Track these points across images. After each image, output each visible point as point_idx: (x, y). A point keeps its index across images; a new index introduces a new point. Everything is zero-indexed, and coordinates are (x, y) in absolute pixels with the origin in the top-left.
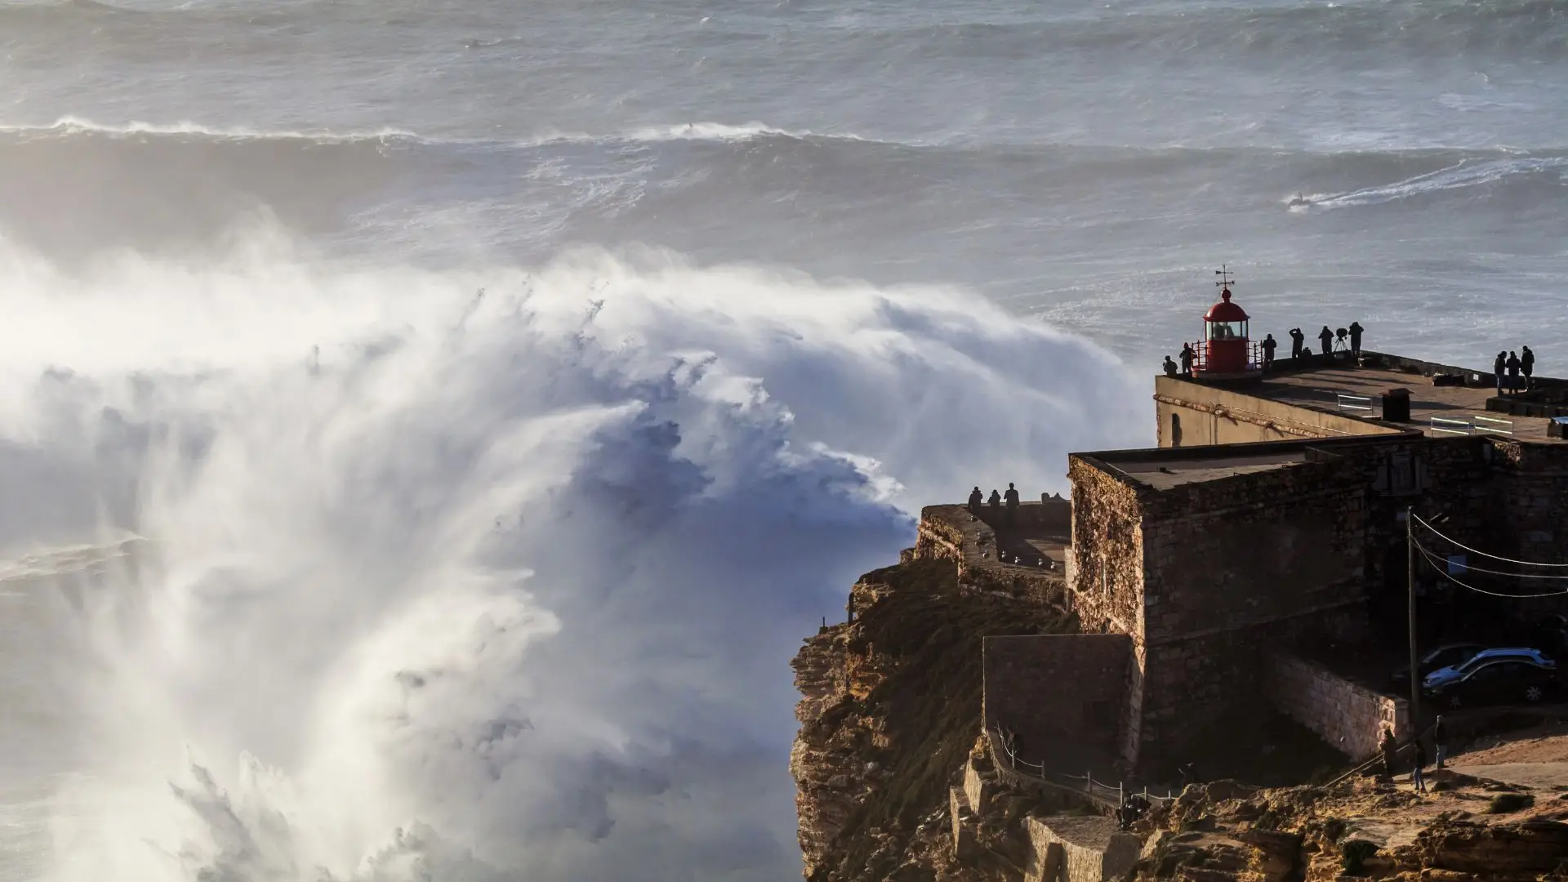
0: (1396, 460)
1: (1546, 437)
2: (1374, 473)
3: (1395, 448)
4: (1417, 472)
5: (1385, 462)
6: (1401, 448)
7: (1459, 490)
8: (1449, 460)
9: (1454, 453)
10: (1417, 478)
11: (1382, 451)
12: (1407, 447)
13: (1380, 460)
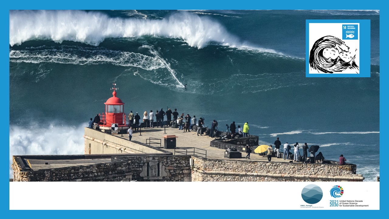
0: (150, 164)
1: (224, 157)
2: (141, 169)
3: (151, 159)
4: (160, 169)
5: (146, 164)
6: (154, 158)
7: (179, 178)
8: (175, 164)
9: (177, 162)
10: (160, 172)
11: (145, 160)
12: (156, 158)
13: (144, 163)
